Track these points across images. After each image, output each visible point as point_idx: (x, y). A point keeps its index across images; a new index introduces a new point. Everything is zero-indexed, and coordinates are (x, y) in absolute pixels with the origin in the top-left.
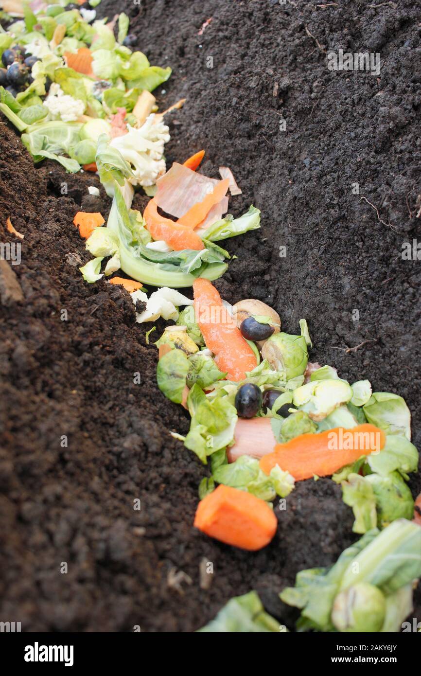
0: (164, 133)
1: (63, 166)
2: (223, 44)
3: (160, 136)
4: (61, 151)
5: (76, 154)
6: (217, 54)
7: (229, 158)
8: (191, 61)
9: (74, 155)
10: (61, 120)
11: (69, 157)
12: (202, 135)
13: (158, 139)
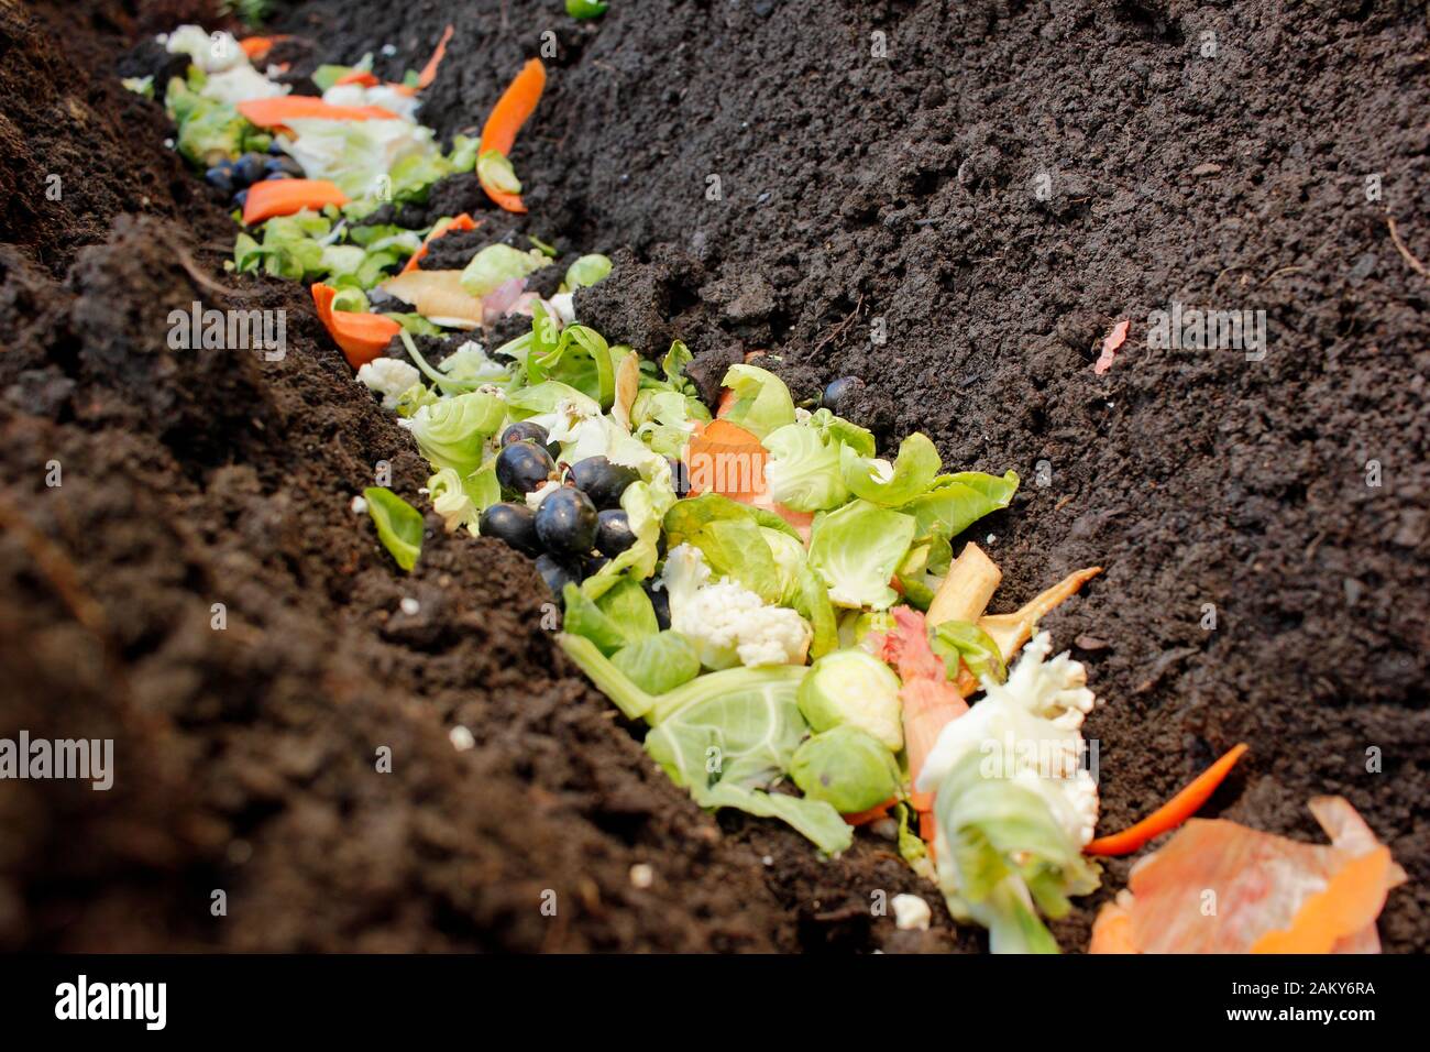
0: (1075, 684)
1: (799, 835)
2: (1196, 399)
3: (1066, 697)
4: (768, 776)
5: (825, 780)
6: (1182, 426)
7: (1332, 766)
8: (1079, 448)
9: (818, 787)
10: (737, 663)
11: (800, 794)
12: (1228, 695)
13: (1060, 710)
